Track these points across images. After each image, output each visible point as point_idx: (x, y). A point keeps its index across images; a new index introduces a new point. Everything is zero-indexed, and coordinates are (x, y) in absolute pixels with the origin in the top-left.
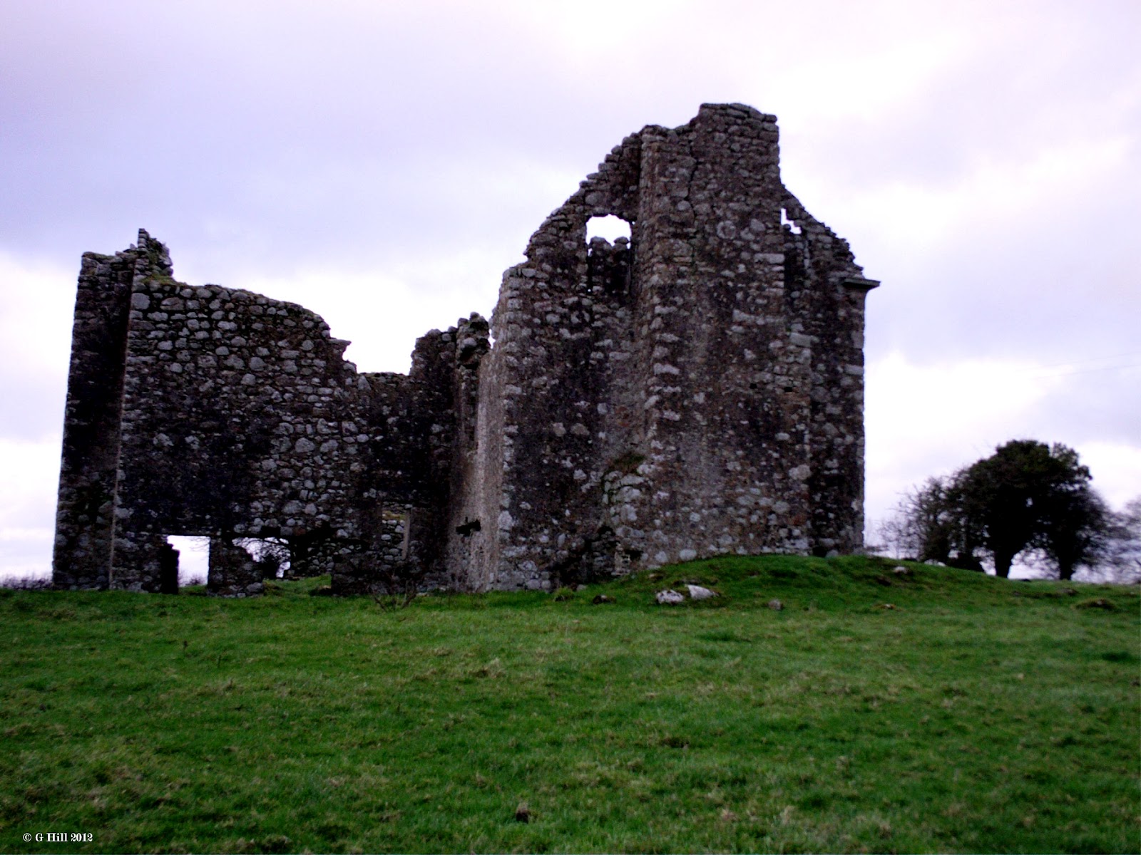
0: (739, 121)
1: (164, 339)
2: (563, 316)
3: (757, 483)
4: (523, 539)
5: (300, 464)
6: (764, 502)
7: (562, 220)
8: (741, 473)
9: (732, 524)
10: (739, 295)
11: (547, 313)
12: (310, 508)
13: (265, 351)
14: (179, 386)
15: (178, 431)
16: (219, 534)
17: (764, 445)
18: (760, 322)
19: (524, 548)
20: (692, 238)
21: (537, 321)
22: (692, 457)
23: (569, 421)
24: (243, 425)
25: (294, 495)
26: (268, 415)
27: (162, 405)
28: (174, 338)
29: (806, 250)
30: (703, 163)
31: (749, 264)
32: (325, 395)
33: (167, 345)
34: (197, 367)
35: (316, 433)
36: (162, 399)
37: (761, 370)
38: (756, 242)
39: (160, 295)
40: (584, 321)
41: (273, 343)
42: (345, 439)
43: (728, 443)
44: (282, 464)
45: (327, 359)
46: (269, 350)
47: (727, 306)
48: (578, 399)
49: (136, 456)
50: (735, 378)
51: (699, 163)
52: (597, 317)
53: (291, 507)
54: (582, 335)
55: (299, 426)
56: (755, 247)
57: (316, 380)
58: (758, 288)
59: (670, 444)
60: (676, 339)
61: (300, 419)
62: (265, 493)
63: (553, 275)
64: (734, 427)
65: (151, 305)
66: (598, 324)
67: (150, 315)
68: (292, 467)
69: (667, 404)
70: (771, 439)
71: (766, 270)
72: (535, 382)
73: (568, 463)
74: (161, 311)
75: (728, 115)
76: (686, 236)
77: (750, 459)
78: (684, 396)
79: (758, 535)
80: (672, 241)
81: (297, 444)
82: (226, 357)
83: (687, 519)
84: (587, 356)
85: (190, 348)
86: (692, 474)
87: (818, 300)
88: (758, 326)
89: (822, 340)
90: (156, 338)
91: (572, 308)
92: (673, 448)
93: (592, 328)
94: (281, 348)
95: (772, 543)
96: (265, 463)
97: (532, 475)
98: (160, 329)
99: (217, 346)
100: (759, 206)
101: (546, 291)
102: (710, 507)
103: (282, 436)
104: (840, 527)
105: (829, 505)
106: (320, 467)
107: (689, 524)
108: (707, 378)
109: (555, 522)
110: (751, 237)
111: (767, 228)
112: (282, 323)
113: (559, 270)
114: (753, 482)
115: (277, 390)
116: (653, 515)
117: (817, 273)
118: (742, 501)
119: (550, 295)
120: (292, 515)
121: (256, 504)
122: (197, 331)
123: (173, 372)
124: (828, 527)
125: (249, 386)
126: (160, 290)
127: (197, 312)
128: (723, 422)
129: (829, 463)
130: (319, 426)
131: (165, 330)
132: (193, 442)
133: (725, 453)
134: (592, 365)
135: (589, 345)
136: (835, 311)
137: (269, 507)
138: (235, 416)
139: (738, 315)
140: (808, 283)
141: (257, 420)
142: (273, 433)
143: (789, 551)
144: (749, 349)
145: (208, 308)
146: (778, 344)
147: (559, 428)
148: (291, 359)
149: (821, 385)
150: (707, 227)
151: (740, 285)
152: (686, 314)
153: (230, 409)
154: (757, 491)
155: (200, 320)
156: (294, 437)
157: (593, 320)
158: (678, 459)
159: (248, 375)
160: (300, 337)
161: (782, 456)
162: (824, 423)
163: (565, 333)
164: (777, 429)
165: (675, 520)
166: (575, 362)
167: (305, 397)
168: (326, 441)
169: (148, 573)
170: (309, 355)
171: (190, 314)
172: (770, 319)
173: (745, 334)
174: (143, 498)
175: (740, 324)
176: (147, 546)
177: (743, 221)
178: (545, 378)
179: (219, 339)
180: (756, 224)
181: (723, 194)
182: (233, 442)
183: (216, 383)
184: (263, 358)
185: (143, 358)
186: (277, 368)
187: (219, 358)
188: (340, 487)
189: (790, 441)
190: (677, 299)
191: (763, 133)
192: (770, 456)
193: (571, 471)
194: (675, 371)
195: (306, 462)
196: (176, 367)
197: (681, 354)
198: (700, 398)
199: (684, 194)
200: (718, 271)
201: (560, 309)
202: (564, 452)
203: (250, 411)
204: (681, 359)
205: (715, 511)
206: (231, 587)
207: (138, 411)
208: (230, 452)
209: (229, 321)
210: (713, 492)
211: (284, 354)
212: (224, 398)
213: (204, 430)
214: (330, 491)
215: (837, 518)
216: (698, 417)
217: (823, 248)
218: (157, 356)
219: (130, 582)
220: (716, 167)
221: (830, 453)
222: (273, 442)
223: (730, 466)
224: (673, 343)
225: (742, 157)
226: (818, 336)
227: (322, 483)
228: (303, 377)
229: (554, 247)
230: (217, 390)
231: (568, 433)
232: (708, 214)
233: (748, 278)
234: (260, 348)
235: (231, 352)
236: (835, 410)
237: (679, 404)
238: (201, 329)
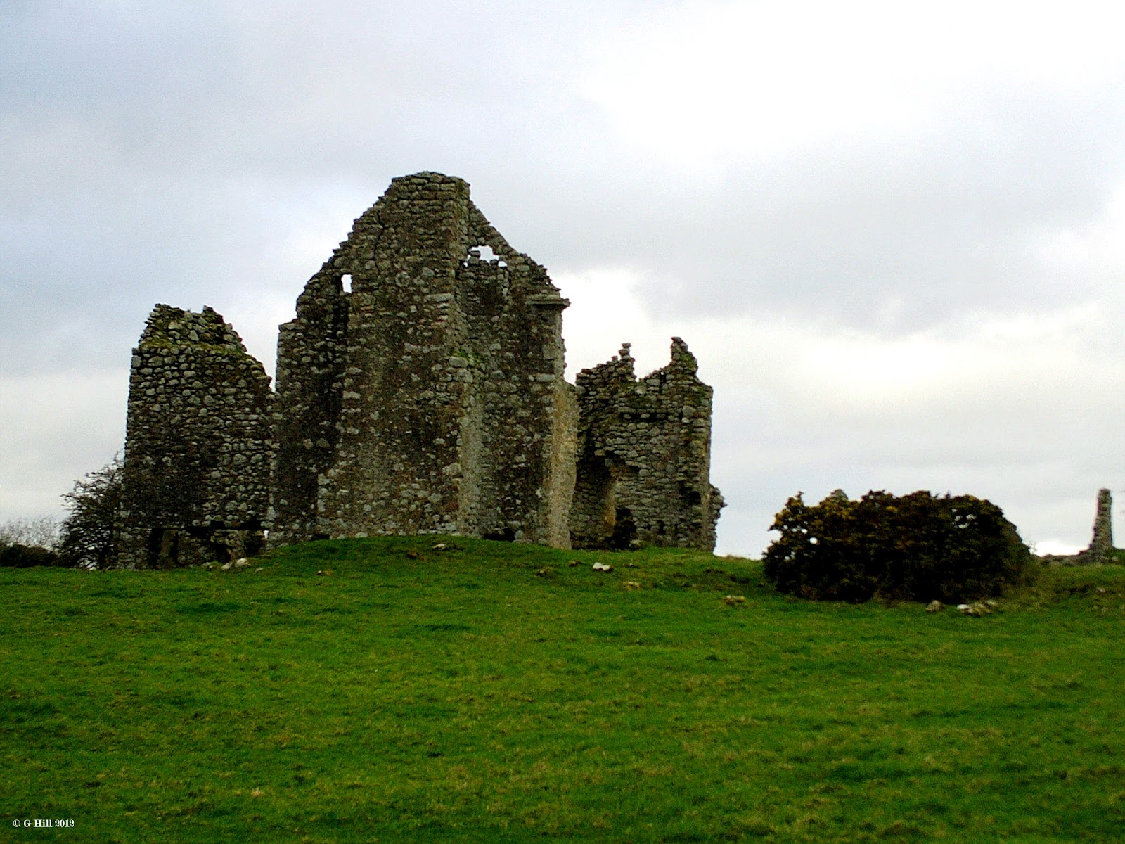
0: (420, 188)
1: (149, 388)
2: (313, 357)
3: (417, 479)
4: (282, 527)
5: (236, 473)
6: (420, 495)
7: (316, 282)
8: (404, 472)
9: (395, 512)
10: (410, 331)
11: (303, 356)
12: (243, 506)
13: (213, 390)
14: (159, 422)
15: (158, 453)
16: (182, 527)
17: (423, 449)
18: (426, 351)
19: (282, 533)
20: (375, 290)
21: (295, 362)
22: (368, 462)
23: (316, 437)
24: (199, 447)
25: (232, 497)
26: (216, 438)
27: (148, 435)
28: (156, 386)
29: (506, 280)
30: (387, 228)
31: (418, 305)
32: (253, 420)
33: (151, 392)
34: (171, 406)
35: (248, 449)
36: (149, 431)
37: (425, 389)
38: (426, 286)
39: (148, 356)
40: (328, 359)
41: (219, 384)
42: (266, 453)
43: (396, 450)
44: (224, 474)
45: (255, 393)
46: (217, 389)
47: (400, 340)
48: (323, 420)
49: (132, 473)
50: (404, 399)
51: (384, 228)
52: (338, 355)
53: (229, 506)
54: (327, 370)
55: (236, 445)
56: (425, 290)
57: (247, 409)
58: (424, 324)
59: (351, 453)
60: (360, 371)
61: (237, 440)
62: (213, 497)
63: (308, 326)
64: (400, 437)
65: (142, 364)
66: (339, 360)
67: (142, 371)
68: (232, 475)
69: (350, 422)
70: (429, 443)
71: (432, 308)
72: (293, 409)
73: (314, 469)
74: (148, 367)
75: (412, 184)
76: (371, 290)
77: (412, 460)
78: (363, 415)
79: (416, 521)
80: (359, 294)
81: (235, 458)
82: (189, 397)
83: (361, 510)
84: (329, 387)
85: (166, 393)
86: (366, 475)
87: (514, 322)
88: (424, 355)
89: (515, 356)
90: (145, 387)
91: (319, 350)
92: (353, 456)
93: (334, 364)
94: (225, 387)
95: (427, 526)
96: (213, 473)
97: (288, 480)
98: (147, 380)
99: (182, 390)
100: (432, 255)
101: (302, 339)
102: (378, 500)
103: (224, 453)
104: (526, 511)
105: (516, 493)
106: (250, 475)
107: (362, 514)
108: (382, 399)
109: (304, 513)
110: (422, 282)
111: (436, 273)
112: (225, 368)
113: (313, 322)
114: (413, 479)
115: (222, 418)
116: (336, 508)
117: (514, 299)
118: (404, 493)
119: (305, 342)
120: (231, 512)
121: (207, 504)
122: (170, 379)
123: (155, 411)
124: (515, 511)
125: (203, 417)
126: (148, 352)
127: (170, 365)
128: (391, 433)
129: (517, 459)
130: (249, 445)
131: (150, 381)
132: (167, 461)
133: (393, 457)
134: (333, 392)
135: (331, 378)
136: (529, 330)
137: (215, 506)
138: (194, 441)
139: (409, 347)
140: (506, 308)
141: (208, 442)
142: (218, 452)
143: (440, 532)
144: (415, 373)
145: (178, 362)
146: (439, 367)
147: (308, 443)
148: (231, 395)
149: (515, 393)
150: (387, 279)
151: (411, 323)
152: (368, 350)
153: (190, 436)
154: (417, 486)
155: (173, 371)
156: (232, 453)
157: (335, 358)
158: (357, 464)
159: (203, 409)
160: (237, 377)
161: (437, 458)
162: (515, 425)
163: (315, 369)
164: (434, 436)
165: (352, 511)
166: (321, 392)
167: (240, 423)
168: (254, 455)
169: (138, 556)
170: (243, 390)
171: (166, 368)
172: (434, 348)
173: (413, 362)
174: (137, 503)
175: (409, 354)
176: (139, 537)
177: (416, 270)
178: (299, 406)
179: (184, 385)
180: (426, 271)
181: (402, 251)
182: (193, 460)
183: (182, 417)
184: (213, 395)
185: (136, 403)
186: (222, 402)
187: (185, 399)
188: (262, 490)
189: (445, 445)
190: (361, 340)
191: (439, 193)
192: (428, 457)
193: (316, 475)
194: (357, 396)
195: (240, 471)
196: (157, 407)
197: (362, 382)
198: (375, 416)
199: (371, 255)
200: (395, 314)
201: (312, 352)
202: (311, 461)
203: (202, 435)
204: (362, 387)
205: (382, 502)
206: (191, 566)
207: (133, 441)
208: (190, 467)
209: (191, 370)
210: (382, 488)
211: (227, 391)
212: (187, 428)
213: (173, 452)
214: (256, 493)
215: (523, 504)
216: (373, 430)
217: (521, 275)
218: (145, 400)
219: (128, 563)
220: (399, 229)
221: (518, 450)
222: (218, 458)
223: (396, 467)
224: (357, 374)
225: (420, 218)
226: (513, 352)
227: (250, 487)
228: (240, 407)
229: (310, 304)
230: (183, 420)
231: (315, 446)
232: (388, 269)
233: (416, 317)
234: (211, 389)
235: (192, 393)
236: (524, 413)
237: (359, 422)
238: (174, 378)
